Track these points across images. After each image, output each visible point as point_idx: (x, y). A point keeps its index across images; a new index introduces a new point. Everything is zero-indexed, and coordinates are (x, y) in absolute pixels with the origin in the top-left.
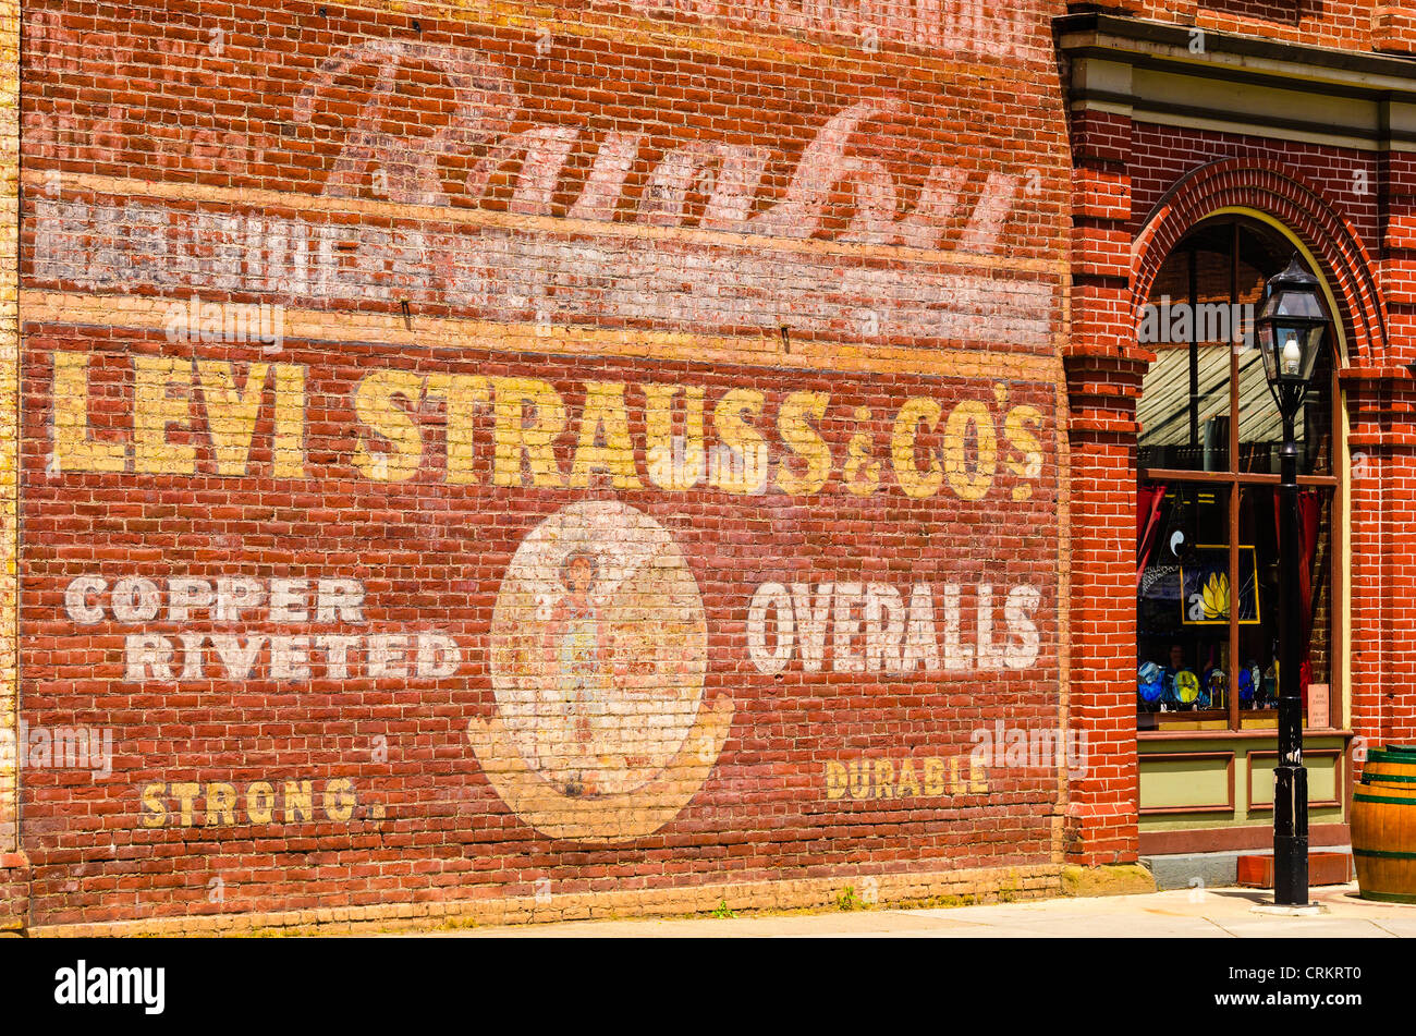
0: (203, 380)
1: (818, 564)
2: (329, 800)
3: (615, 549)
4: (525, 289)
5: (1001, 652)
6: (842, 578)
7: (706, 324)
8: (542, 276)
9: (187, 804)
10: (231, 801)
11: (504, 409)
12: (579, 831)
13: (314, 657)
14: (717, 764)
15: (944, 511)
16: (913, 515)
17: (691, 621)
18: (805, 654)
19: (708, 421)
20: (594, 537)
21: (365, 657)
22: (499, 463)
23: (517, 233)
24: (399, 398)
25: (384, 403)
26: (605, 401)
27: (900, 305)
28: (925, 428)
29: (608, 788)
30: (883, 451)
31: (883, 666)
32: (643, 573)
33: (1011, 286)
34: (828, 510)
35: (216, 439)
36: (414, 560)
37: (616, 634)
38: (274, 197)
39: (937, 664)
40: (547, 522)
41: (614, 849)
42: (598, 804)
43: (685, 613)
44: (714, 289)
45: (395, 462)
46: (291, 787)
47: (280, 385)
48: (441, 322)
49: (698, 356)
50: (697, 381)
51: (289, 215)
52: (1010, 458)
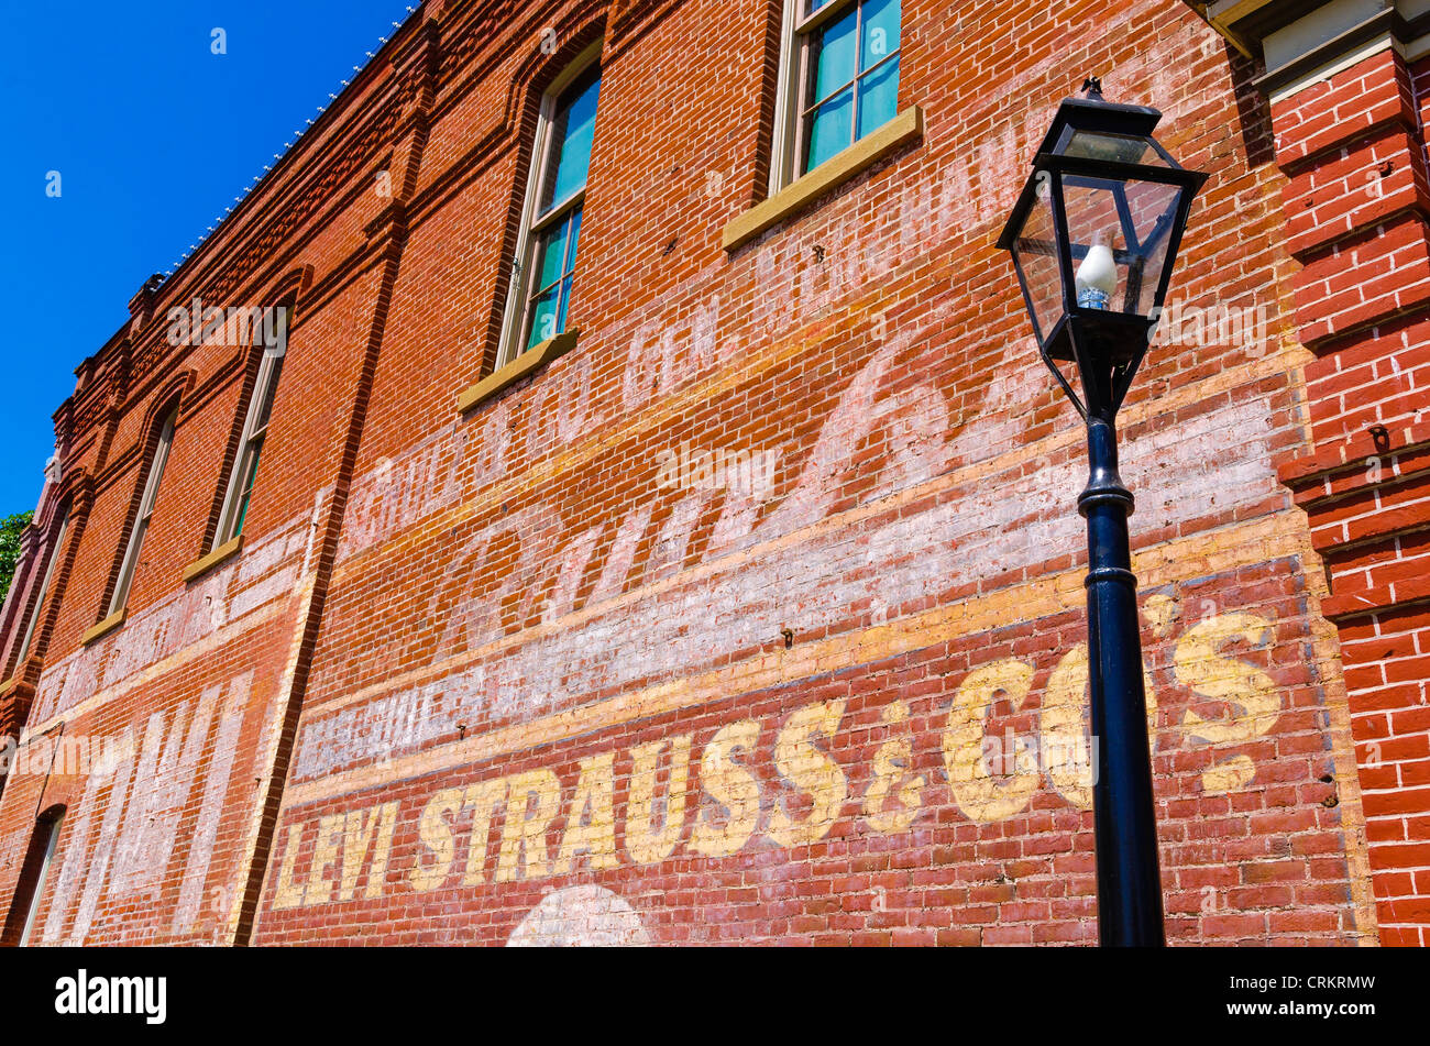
0: (347, 828)
4: (545, 686)
7: (700, 662)
8: (559, 670)
11: (515, 806)
15: (1047, 834)
16: (982, 849)
19: (694, 771)
20: (566, 929)
22: (502, 860)
23: (546, 637)
24: (447, 815)
25: (438, 820)
26: (598, 776)
27: (955, 546)
28: (1004, 708)
30: (929, 758)
34: (838, 860)
35: (344, 871)
38: (406, 678)
40: (530, 916)
44: (712, 620)
45: (434, 872)
47: (383, 823)
48: (484, 738)
49: (689, 700)
50: (683, 730)
51: (411, 687)
52: (1190, 716)
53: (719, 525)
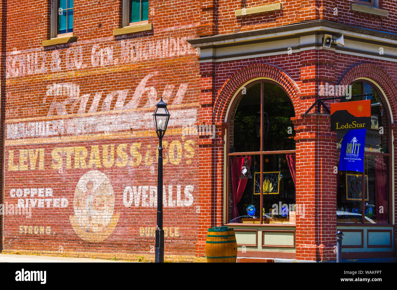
0: (29, 153)
1: (138, 182)
2: (47, 230)
3: (97, 180)
4: (80, 128)
5: (183, 202)
6: (144, 185)
7: (115, 130)
8: (83, 125)
9: (26, 230)
10: (32, 229)
11: (77, 153)
12: (89, 239)
13: (45, 203)
14: (116, 227)
15: (169, 168)
17: (111, 195)
18: (135, 202)
19: (115, 151)
20: (92, 178)
21: (53, 203)
22: (75, 164)
23: (79, 117)
24: (59, 153)
25: (57, 154)
26: (95, 149)
29: (95, 231)
31: (153, 205)
32: (102, 185)
33: (186, 111)
34: (141, 169)
35: (31, 163)
36: (61, 184)
37: (97, 198)
38: (40, 118)
39: (167, 205)
40: (84, 175)
41: (96, 243)
42: (92, 234)
43: (110, 194)
44: (117, 122)
45: (58, 165)
46: (41, 227)
47: (40, 153)
48: (66, 137)
49: (113, 138)
50: (113, 143)
51: (42, 121)
52: (186, 153)
53: (117, 103)
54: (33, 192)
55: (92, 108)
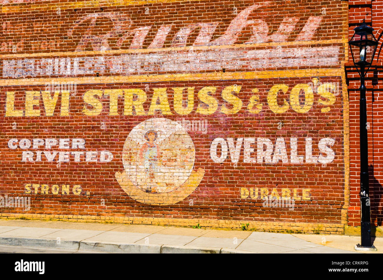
0: (43, 95)
1: (236, 132)
2: (74, 190)
3: (163, 130)
4: (134, 67)
5: (316, 158)
6: (247, 136)
7: (195, 71)
8: (140, 63)
9: (36, 189)
10: (48, 189)
11: (128, 97)
12: (150, 202)
13: (71, 157)
14: (199, 186)
15: (290, 116)
16: (276, 118)
17: (190, 148)
18: (232, 157)
19: (196, 96)
20: (156, 127)
21: (85, 157)
22: (125, 110)
23: (132, 54)
24: (96, 96)
25: (92, 97)
26: (161, 93)
27: (270, 59)
28: (282, 93)
29: (160, 191)
30: (264, 100)
31: (264, 161)
32: (173, 136)
33: (319, 49)
34: (241, 117)
35: (46, 108)
36: (100, 134)
37: (163, 152)
38: (62, 54)
39: (287, 161)
40: (140, 124)
41: (162, 207)
42: (156, 195)
43: (187, 146)
44: (198, 61)
45: (94, 111)
46: (64, 186)
47: (63, 95)
48: (109, 77)
49: (192, 79)
50: (191, 86)
51: (65, 57)
52: (320, 100)
53: (198, 37)
54: (50, 143)
55: (154, 43)
